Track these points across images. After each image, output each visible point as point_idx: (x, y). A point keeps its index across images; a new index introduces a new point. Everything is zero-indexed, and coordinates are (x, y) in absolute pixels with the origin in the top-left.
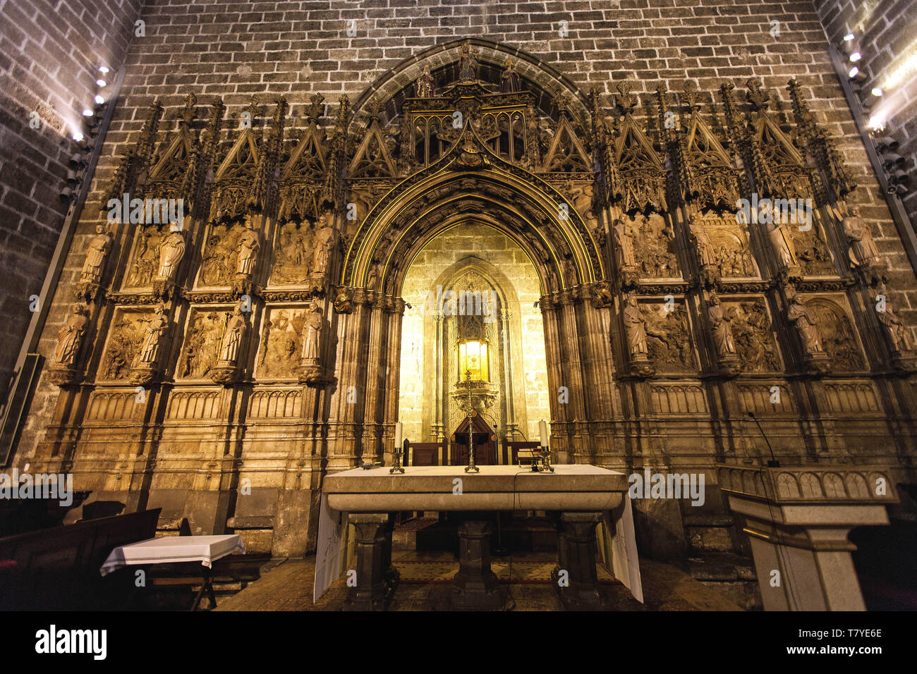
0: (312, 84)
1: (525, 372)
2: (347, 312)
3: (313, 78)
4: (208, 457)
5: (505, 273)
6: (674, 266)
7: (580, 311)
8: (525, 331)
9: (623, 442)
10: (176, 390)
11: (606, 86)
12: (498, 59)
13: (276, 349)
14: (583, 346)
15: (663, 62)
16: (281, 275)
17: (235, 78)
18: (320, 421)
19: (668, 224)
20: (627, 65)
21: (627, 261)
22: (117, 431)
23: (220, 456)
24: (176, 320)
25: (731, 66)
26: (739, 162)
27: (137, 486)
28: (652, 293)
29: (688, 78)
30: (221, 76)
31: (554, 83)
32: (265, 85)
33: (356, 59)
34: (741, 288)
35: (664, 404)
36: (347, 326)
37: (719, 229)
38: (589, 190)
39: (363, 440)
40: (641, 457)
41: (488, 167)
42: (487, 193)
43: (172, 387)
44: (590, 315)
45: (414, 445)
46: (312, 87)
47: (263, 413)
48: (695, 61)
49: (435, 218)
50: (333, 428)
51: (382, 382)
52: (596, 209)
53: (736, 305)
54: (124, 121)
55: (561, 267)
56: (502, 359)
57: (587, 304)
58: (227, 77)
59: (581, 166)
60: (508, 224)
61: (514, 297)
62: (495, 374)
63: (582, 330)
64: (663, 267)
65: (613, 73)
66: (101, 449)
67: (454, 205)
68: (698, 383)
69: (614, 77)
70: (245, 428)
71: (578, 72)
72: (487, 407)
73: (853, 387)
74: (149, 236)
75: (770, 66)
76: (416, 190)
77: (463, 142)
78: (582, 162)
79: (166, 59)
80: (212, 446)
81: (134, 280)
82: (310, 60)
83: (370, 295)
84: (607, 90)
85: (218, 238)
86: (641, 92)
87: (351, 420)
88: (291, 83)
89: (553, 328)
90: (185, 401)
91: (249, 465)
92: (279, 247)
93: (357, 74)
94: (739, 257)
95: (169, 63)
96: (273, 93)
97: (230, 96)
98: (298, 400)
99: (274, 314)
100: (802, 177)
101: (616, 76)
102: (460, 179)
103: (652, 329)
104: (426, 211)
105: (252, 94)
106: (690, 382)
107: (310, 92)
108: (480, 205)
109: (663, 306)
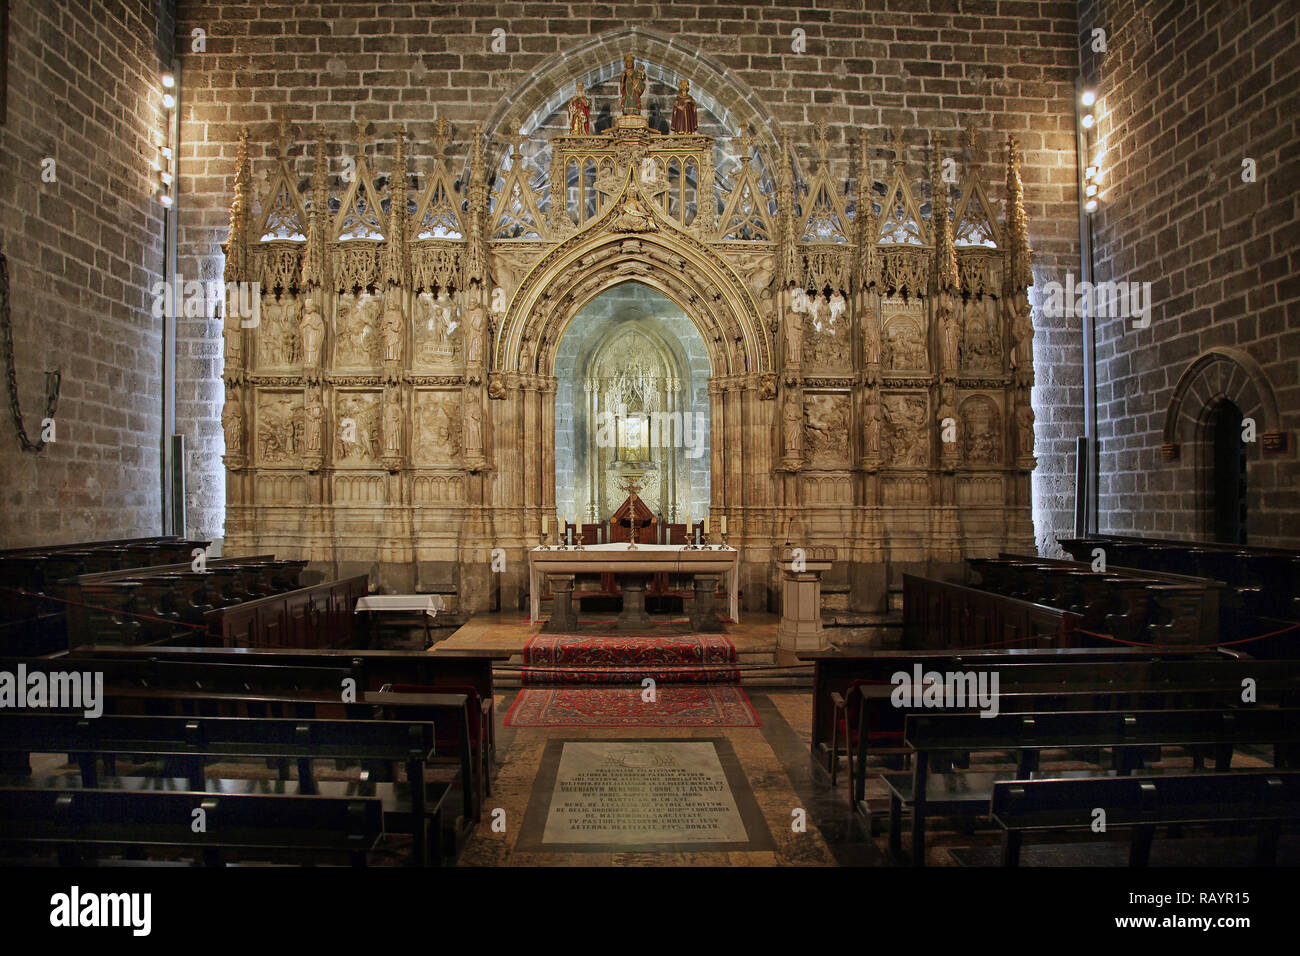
0: (428, 90)
2: (502, 398)
3: (429, 80)
4: (389, 535)
6: (846, 356)
7: (744, 400)
9: (771, 526)
10: (337, 473)
11: (805, 112)
14: (744, 435)
15: (880, 80)
16: (425, 354)
17: (327, 79)
18: (486, 505)
19: (848, 308)
21: (792, 357)
23: (399, 535)
25: (960, 95)
27: (328, 558)
28: (819, 386)
29: (905, 108)
30: (306, 75)
31: (741, 103)
32: (367, 91)
33: (483, 53)
34: (905, 383)
35: (814, 494)
36: (504, 410)
37: (900, 315)
38: (767, 264)
39: (525, 522)
43: (333, 470)
44: (755, 407)
46: (429, 95)
47: (427, 497)
48: (918, 84)
50: (498, 512)
51: (539, 468)
52: (773, 288)
53: (900, 398)
54: (195, 143)
55: (731, 350)
57: (751, 395)
58: (315, 76)
59: (762, 232)
60: (677, 292)
63: (744, 421)
64: (836, 356)
65: (816, 93)
66: (280, 526)
67: (613, 268)
68: (848, 476)
69: (818, 100)
70: (413, 510)
71: (773, 87)
73: (985, 481)
75: (1005, 99)
76: (571, 256)
77: (625, 198)
78: (763, 226)
79: (229, 45)
81: (266, 358)
82: (422, 52)
83: (523, 378)
84: (806, 118)
85: (347, 309)
86: (846, 124)
87: (514, 505)
88: (400, 88)
89: (718, 413)
91: (422, 542)
92: (418, 322)
93: (486, 76)
94: (914, 348)
95: (234, 54)
96: (379, 103)
97: (324, 107)
98: (460, 486)
99: (422, 397)
100: (996, 259)
101: (821, 98)
102: (620, 242)
103: (813, 421)
104: (582, 277)
105: (353, 104)
106: (841, 474)
107: (427, 103)
108: (643, 268)
109: (828, 397)
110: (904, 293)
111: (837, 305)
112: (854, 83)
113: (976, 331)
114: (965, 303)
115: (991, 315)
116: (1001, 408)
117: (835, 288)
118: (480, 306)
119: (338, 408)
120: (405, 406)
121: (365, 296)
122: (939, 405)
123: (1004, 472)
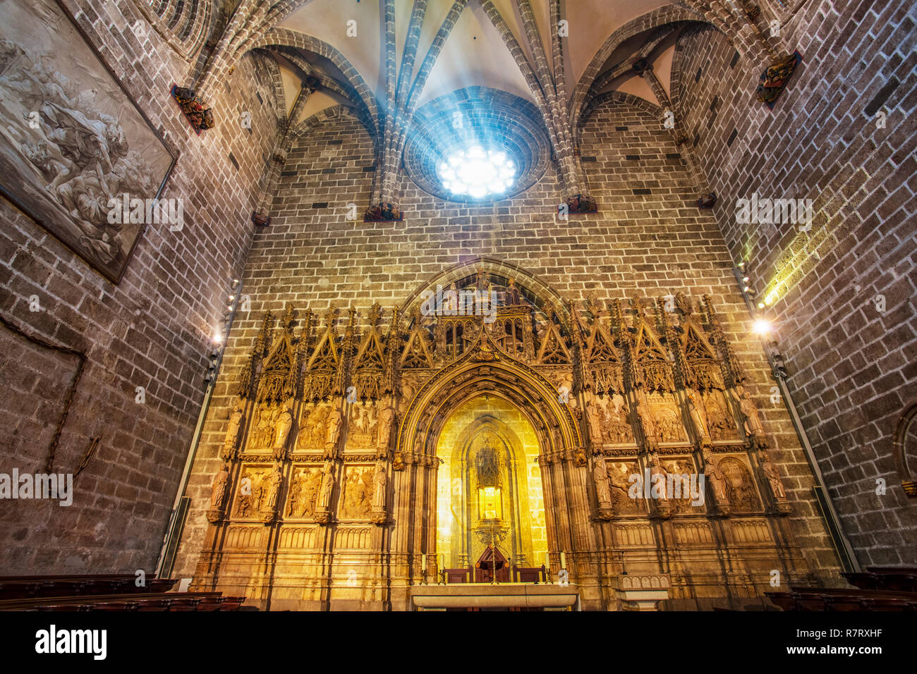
0: (371, 292)
1: (531, 510)
2: (401, 470)
3: (372, 287)
4: (312, 576)
5: (514, 429)
6: (630, 434)
7: (565, 468)
8: (529, 477)
9: (596, 566)
10: (284, 526)
11: (581, 294)
12: (504, 272)
13: (351, 498)
14: (567, 494)
15: (620, 275)
16: (354, 441)
17: (318, 288)
18: (385, 552)
19: (626, 403)
20: (595, 277)
21: (595, 435)
22: (246, 555)
23: (320, 576)
24: (285, 475)
25: (667, 279)
26: (672, 356)
27: (265, 596)
28: (616, 455)
29: (638, 288)
30: (307, 286)
31: (544, 291)
32: (338, 293)
33: (402, 273)
34: (675, 451)
35: (625, 538)
36: (402, 479)
37: (661, 406)
38: (570, 377)
39: (414, 566)
40: (606, 578)
41: (498, 360)
42: (497, 377)
43: (282, 524)
44: (572, 471)
45: (448, 571)
46: (371, 294)
47: (344, 545)
48: (642, 275)
49: (460, 395)
50: (393, 557)
51: (425, 522)
52: (575, 391)
53: (674, 462)
54: (241, 321)
55: (552, 434)
56: (512, 501)
57: (570, 463)
58: (311, 287)
59: (564, 359)
60: (514, 399)
61: (521, 448)
62: (507, 512)
63: (567, 483)
64: (623, 435)
65: (585, 284)
66: (236, 568)
67: (474, 385)
68: (648, 522)
69: (587, 287)
70: (332, 555)
71: (561, 282)
72: (501, 540)
73: (753, 524)
74: (262, 410)
75: (694, 279)
76: (448, 377)
77: (480, 342)
78: (565, 356)
79: (269, 274)
80: (314, 568)
81: (254, 443)
82: (369, 274)
83: (416, 457)
84: (582, 297)
85: (309, 412)
86: (605, 298)
87: (405, 551)
88: (356, 292)
89: (548, 480)
90: (290, 535)
91: (336, 583)
92: (351, 420)
93: (403, 284)
94: (675, 426)
95: (272, 277)
96: (344, 299)
97: (314, 302)
98: (368, 536)
99: (349, 470)
100: (715, 366)
101: (588, 286)
102: (478, 368)
103: (616, 482)
104: (455, 391)
105: (330, 300)
106: (642, 522)
107: (370, 298)
108: (492, 385)
109: (623, 464)
110: (661, 390)
111: (618, 400)
112: (606, 277)
113: (714, 413)
114: (702, 395)
115: (722, 402)
116: (749, 466)
117: (615, 389)
118: (391, 408)
119: (293, 478)
120: (336, 476)
121: (322, 405)
122: (703, 464)
123: (767, 516)
